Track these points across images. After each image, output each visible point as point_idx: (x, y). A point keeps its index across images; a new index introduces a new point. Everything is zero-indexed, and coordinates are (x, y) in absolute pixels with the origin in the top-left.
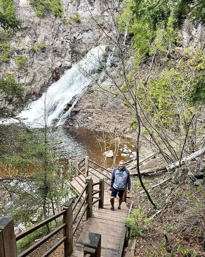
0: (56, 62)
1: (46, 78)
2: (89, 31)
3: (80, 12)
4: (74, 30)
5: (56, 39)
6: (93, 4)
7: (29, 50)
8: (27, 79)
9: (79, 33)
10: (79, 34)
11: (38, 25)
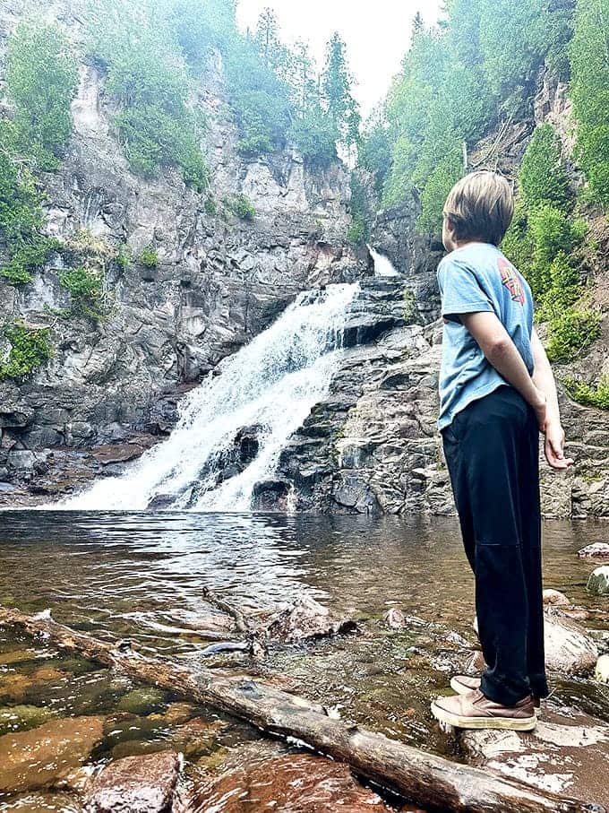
1: (156, 369)
4: (233, 238)
5: (187, 251)
6: (286, 179)
7: (107, 259)
8: (96, 355)
9: (247, 253)
10: (247, 256)
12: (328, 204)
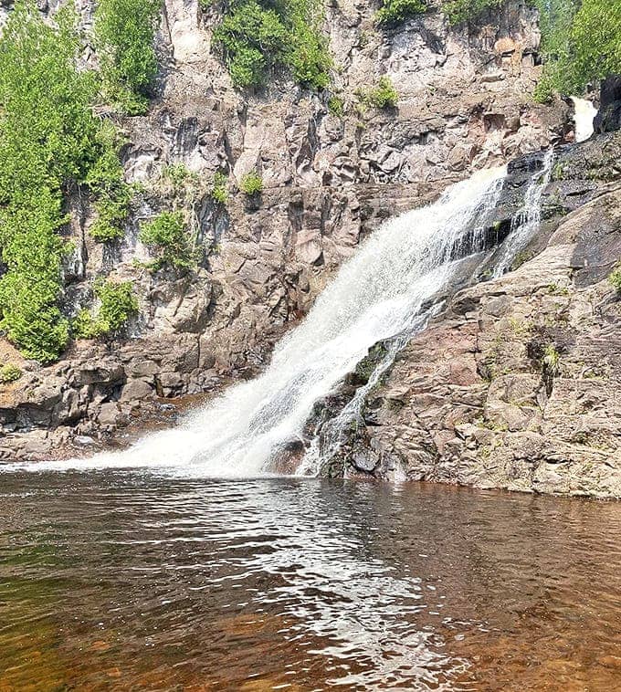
0: (302, 245)
1: (260, 307)
2: (431, 136)
3: (393, 77)
4: (372, 136)
5: (302, 165)
6: (443, 42)
7: (199, 197)
8: (185, 303)
9: (391, 149)
10: (390, 153)
11: (236, 114)
12: (505, 60)
